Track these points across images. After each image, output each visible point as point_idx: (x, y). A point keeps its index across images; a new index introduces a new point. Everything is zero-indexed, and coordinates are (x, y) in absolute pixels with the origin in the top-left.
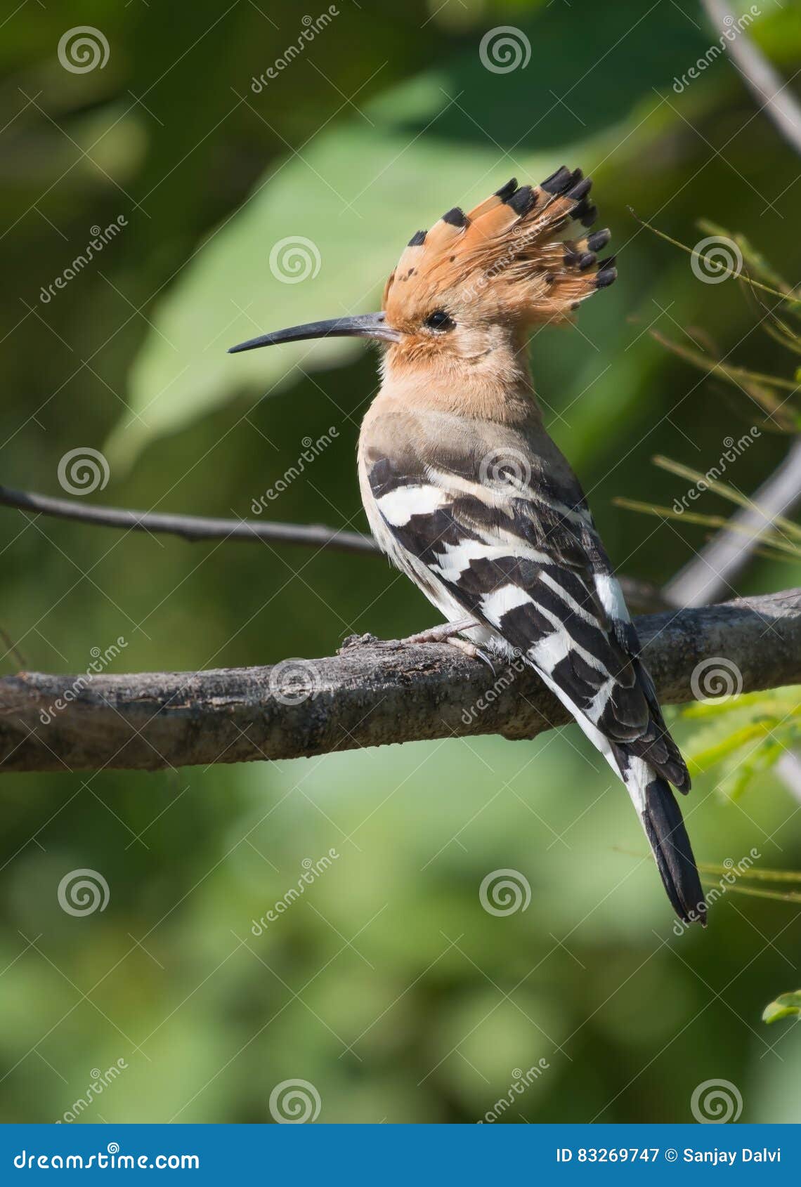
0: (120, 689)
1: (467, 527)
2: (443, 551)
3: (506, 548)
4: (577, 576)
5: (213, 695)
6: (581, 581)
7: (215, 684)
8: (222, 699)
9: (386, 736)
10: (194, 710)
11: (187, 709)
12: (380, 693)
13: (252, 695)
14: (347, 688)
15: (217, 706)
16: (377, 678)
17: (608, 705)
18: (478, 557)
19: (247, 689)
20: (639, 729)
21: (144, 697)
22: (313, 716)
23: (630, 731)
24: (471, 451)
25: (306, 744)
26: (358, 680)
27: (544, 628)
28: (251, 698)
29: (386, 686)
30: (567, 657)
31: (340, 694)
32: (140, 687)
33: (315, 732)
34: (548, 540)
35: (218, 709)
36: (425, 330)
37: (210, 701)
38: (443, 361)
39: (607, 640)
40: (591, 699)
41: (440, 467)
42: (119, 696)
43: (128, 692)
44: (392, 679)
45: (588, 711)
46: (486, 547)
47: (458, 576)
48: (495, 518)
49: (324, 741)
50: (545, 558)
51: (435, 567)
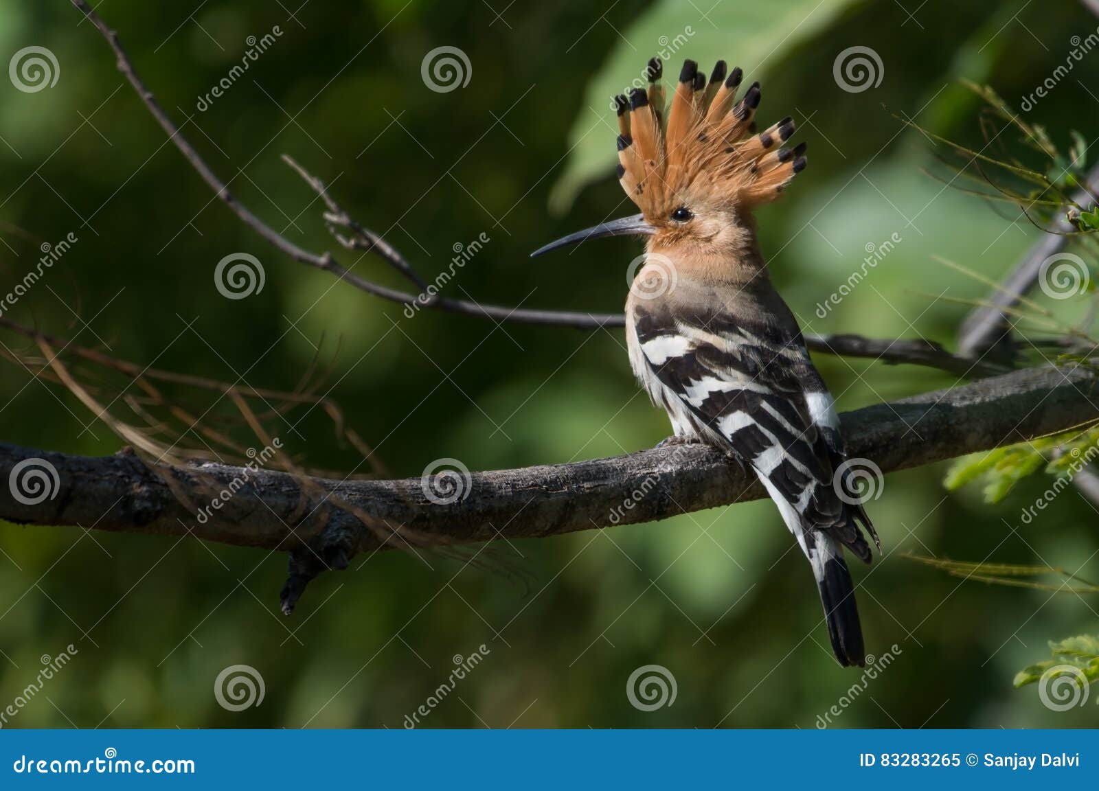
0: (514, 480)
1: (707, 367)
2: (690, 385)
3: (736, 383)
4: (791, 402)
5: (584, 481)
6: (794, 406)
7: (585, 472)
8: (591, 483)
9: (717, 501)
10: (570, 493)
11: (565, 492)
12: (710, 471)
13: (613, 479)
14: (685, 469)
15: (587, 488)
16: (708, 460)
17: (811, 500)
18: (715, 389)
19: (610, 474)
20: (835, 517)
21: (532, 485)
22: (660, 491)
23: (827, 519)
24: (709, 309)
25: (656, 512)
26: (693, 463)
27: (763, 444)
28: (613, 481)
29: (714, 465)
30: (780, 465)
31: (680, 473)
32: (530, 478)
33: (662, 503)
34: (769, 375)
35: (588, 491)
36: (672, 222)
37: (582, 485)
38: (686, 242)
39: (812, 450)
40: (798, 496)
41: (686, 321)
42: (513, 486)
43: (520, 482)
44: (719, 460)
45: (795, 505)
46: (722, 382)
47: (701, 403)
48: (726, 360)
49: (669, 509)
50: (764, 390)
51: (684, 396)
